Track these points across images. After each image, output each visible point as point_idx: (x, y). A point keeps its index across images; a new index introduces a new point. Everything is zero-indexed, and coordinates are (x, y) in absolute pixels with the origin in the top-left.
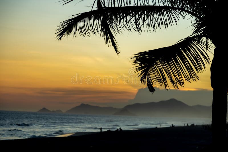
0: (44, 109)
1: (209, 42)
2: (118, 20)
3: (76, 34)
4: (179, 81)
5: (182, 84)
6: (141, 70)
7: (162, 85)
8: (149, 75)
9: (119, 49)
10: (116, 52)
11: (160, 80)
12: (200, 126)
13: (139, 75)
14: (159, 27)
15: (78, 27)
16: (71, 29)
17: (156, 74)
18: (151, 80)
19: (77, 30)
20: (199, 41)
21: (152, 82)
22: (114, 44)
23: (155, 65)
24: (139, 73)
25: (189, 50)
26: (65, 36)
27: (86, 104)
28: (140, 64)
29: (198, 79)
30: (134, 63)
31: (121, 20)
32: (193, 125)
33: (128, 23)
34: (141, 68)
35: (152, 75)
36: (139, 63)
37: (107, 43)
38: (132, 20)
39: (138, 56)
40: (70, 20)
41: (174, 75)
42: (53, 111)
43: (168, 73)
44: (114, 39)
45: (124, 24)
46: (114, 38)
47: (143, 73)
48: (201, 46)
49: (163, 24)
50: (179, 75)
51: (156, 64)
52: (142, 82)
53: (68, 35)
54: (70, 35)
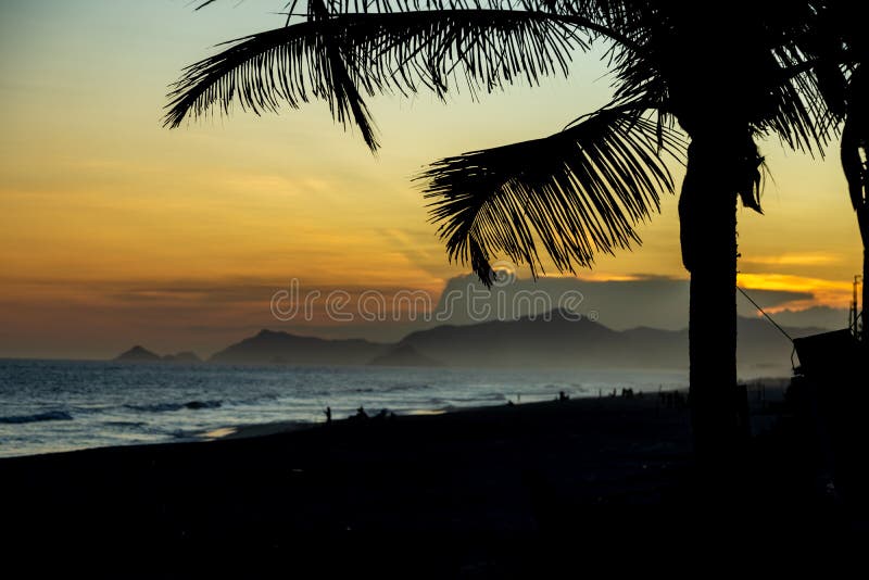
0: (137, 350)
1: (667, 125)
2: (374, 56)
3: (229, 108)
4: (577, 249)
5: (585, 258)
6: (450, 213)
7: (520, 262)
8: (477, 230)
9: (377, 137)
10: (369, 143)
11: (513, 247)
12: (650, 395)
13: (442, 231)
14: (506, 78)
15: (240, 84)
16: (215, 87)
17: (501, 226)
18: (483, 245)
19: (236, 92)
20: (634, 121)
21: (487, 254)
22: (361, 120)
23: (497, 201)
24: (442, 227)
25: (606, 150)
26: (193, 114)
27: (277, 331)
28: (448, 194)
29: (639, 241)
30: (428, 193)
31: (383, 56)
32: (628, 393)
33: (405, 66)
34: (451, 209)
35: (486, 229)
36: (444, 193)
37: (341, 118)
38: (418, 55)
39: (442, 170)
40: (214, 59)
41: (560, 230)
42: (169, 358)
43: (541, 224)
44: (362, 106)
45: (390, 71)
46: (362, 102)
47: (456, 223)
48: (646, 136)
49: (519, 70)
50: (574, 231)
51: (501, 193)
52: (455, 253)
53: (203, 112)
54: (209, 110)
